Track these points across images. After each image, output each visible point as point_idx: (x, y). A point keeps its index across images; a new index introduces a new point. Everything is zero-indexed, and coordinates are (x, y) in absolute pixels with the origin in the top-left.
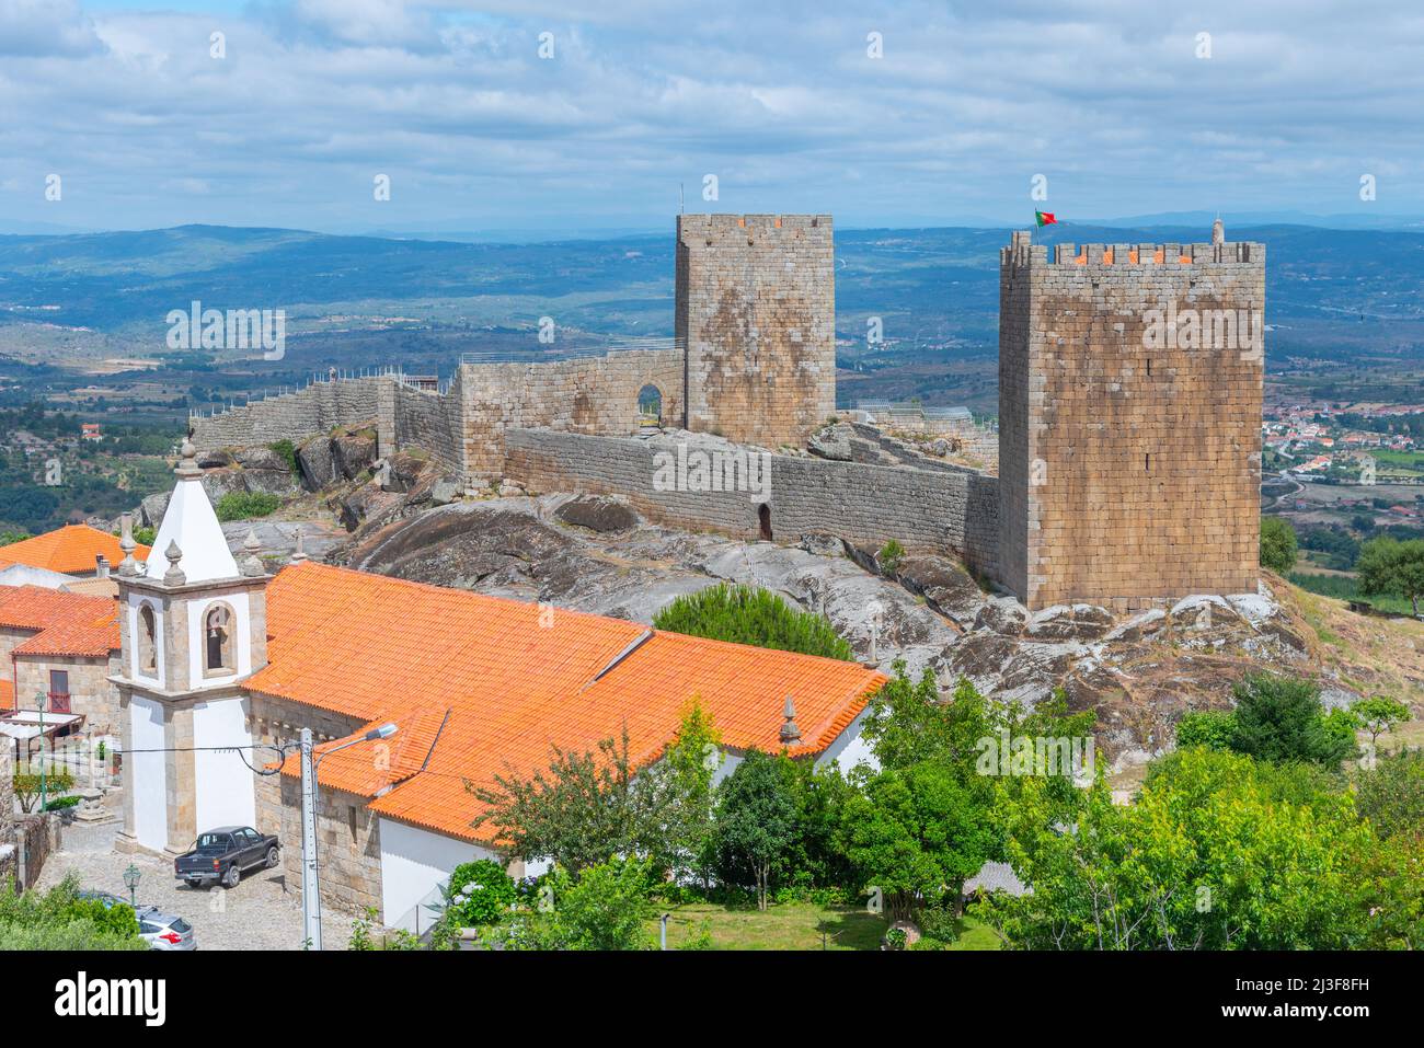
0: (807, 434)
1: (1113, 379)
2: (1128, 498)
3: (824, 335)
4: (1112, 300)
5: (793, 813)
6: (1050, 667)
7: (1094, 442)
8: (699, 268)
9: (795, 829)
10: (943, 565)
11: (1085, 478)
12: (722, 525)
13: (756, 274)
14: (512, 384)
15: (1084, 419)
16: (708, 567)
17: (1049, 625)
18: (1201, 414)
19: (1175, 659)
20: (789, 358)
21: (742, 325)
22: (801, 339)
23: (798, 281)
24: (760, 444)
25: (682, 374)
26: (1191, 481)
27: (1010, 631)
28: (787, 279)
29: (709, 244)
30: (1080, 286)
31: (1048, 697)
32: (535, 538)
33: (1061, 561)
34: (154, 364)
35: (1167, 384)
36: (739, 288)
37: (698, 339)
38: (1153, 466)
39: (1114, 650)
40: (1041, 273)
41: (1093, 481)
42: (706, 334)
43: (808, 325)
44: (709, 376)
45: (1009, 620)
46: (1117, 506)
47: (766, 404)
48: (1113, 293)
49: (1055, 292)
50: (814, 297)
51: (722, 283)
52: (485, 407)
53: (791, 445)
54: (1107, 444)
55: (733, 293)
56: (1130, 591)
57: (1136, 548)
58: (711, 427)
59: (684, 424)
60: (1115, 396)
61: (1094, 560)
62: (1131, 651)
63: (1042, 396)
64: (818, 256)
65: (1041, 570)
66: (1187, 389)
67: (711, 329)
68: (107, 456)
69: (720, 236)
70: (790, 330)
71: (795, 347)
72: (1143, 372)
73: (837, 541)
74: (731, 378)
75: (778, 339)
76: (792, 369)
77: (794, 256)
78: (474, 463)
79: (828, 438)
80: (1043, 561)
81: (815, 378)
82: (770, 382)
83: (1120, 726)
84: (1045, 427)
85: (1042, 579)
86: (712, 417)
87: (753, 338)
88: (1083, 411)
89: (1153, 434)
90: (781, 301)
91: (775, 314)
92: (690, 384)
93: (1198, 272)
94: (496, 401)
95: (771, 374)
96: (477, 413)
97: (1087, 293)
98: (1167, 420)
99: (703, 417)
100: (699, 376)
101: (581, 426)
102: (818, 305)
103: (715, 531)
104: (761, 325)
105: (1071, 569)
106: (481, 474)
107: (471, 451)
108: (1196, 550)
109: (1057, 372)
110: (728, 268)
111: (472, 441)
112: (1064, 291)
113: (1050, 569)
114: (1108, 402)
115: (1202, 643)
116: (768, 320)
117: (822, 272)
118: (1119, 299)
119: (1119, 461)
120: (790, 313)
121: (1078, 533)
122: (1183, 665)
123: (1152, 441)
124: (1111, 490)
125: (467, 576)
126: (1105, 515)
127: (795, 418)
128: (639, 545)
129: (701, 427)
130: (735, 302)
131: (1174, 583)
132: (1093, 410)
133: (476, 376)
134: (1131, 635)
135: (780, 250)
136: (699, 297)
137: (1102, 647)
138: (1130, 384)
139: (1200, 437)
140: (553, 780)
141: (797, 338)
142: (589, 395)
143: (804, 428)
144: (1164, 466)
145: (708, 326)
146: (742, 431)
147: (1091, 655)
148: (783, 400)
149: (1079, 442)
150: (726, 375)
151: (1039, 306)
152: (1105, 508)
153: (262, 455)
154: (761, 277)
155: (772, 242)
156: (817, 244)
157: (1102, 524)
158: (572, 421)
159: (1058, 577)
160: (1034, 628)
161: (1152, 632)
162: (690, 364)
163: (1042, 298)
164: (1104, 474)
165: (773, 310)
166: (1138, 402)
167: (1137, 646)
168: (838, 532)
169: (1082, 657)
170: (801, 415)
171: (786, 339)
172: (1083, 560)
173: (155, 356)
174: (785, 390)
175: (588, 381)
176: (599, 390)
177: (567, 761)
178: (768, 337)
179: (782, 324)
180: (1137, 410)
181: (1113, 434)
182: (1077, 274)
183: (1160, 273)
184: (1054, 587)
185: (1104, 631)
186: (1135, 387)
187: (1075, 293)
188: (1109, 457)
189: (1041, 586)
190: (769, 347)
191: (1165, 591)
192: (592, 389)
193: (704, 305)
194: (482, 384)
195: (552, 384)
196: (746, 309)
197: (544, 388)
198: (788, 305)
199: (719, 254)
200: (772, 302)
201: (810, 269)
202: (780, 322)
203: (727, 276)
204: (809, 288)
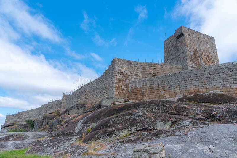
8: (187, 41)
13: (201, 46)
14: (131, 67)
21: (199, 60)
23: (210, 51)
28: (208, 50)
29: (189, 35)
36: (197, 49)
42: (191, 60)
50: (214, 57)
51: (193, 47)
52: (122, 73)
55: (196, 50)
67: (193, 59)
69: (191, 34)
70: (211, 64)
77: (208, 45)
78: (118, 93)
94: (126, 72)
96: (120, 75)
104: (204, 61)
106: (120, 98)
107: (117, 89)
120: (210, 60)
130: (197, 53)
133: (119, 62)
135: (205, 42)
136: (188, 49)
145: (191, 57)
154: (202, 48)
155: (203, 40)
165: (206, 58)
175: (157, 70)
176: (159, 74)
178: (206, 65)
192: (157, 73)
193: (190, 52)
194: (122, 66)
195: (145, 69)
196: (200, 55)
197: (142, 70)
198: (209, 57)
199: (192, 39)
200: (206, 55)
201: (212, 49)
202: (208, 61)
203: (195, 45)
204: (213, 54)
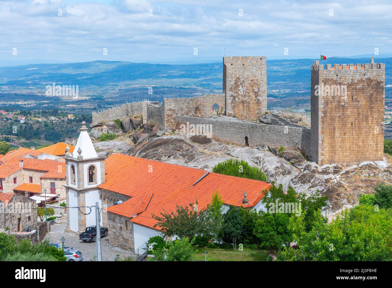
0: (259, 117)
1: (342, 101)
2: (347, 134)
3: (264, 90)
4: (342, 79)
5: (243, 224)
6: (324, 181)
7: (337, 119)
8: (229, 72)
9: (243, 228)
10: (295, 153)
11: (334, 129)
12: (235, 142)
13: (245, 73)
14: (178, 104)
15: (334, 113)
16: (231, 154)
17: (324, 170)
18: (367, 111)
19: (360, 179)
20: (254, 96)
21: (241, 87)
22: (257, 91)
23: (257, 75)
24: (246, 120)
25: (225, 100)
26: (364, 130)
27: (314, 171)
28: (253, 74)
29: (232, 65)
30: (333, 76)
31: (324, 190)
32: (184, 146)
33: (328, 152)
34: (88, 98)
35: (358, 103)
36: (240, 77)
37: (229, 91)
38: (353, 125)
39: (342, 177)
40: (322, 72)
41: (337, 130)
42: (231, 89)
43: (259, 87)
44: (232, 101)
45: (313, 168)
46: (344, 137)
47: (248, 109)
48: (342, 77)
49: (326, 77)
50: (261, 79)
51: (236, 76)
52: (171, 110)
53: (255, 120)
54: (340, 119)
55: (239, 78)
56: (347, 160)
57: (349, 148)
58: (233, 115)
59: (225, 114)
60: (343, 106)
61: (337, 152)
62: (347, 177)
63: (322, 106)
64: (262, 68)
65: (322, 154)
66: (363, 104)
67: (232, 88)
68: (75, 123)
69: (235, 62)
70: (254, 88)
71: (256, 93)
72: (351, 99)
73: (266, 146)
75: (251, 91)
76: (255, 99)
77: (255, 68)
78: (168, 125)
79: (265, 118)
80: (323, 152)
81: (261, 101)
82: (249, 103)
83: (344, 198)
84: (323, 115)
85: (323, 157)
86: (233, 112)
87: (244, 90)
88: (334, 110)
89: (353, 117)
90: (252, 80)
91: (250, 84)
92: (227, 103)
93: (366, 72)
94: (174, 108)
95: (249, 100)
96: (169, 112)
97: (335, 78)
98: (357, 113)
99: (230, 112)
100: (229, 101)
101: (197, 115)
102: (262, 81)
103: (233, 144)
104: (246, 87)
105: (331, 154)
106: (170, 128)
107: (167, 122)
108: (366, 149)
109: (327, 100)
110: (237, 71)
111: (167, 119)
112: (329, 77)
113: (325, 154)
114: (341, 108)
115: (367, 175)
117: (263, 72)
118: (344, 79)
119: (344, 125)
120: (254, 84)
121: (333, 144)
122: (362, 181)
123: (353, 119)
124: (342, 132)
125: (165, 156)
126: (340, 139)
128: (212, 148)
129: (230, 115)
130: (239, 81)
131: (360, 158)
132: (337, 110)
133: (168, 101)
134: (347, 172)
135: (252, 66)
136: (229, 79)
137: (339, 176)
138: (347, 103)
139: (367, 117)
140: (177, 214)
141: (256, 90)
142: (199, 107)
143: (258, 115)
144: (357, 125)
145: (232, 87)
146: (241, 116)
147: (336, 178)
148: (252, 108)
149: (333, 119)
150: (237, 101)
151: (321, 81)
152: (340, 137)
153: (112, 123)
154: (246, 74)
155: (249, 64)
156: (262, 64)
157: (339, 142)
158: (195, 114)
159: (327, 157)
160: (320, 170)
161: (353, 172)
162: (227, 98)
163: (322, 79)
164: (340, 128)
166: (349, 108)
167: (349, 175)
168: (267, 144)
169: (333, 179)
170: (257, 111)
171: (253, 91)
172: (334, 152)
173: (88, 96)
174: (253, 105)
175: (199, 103)
176: (202, 105)
177: (180, 209)
178: (248, 90)
179: (252, 87)
180: (349, 110)
181: (342, 117)
182: (332, 72)
183: (355, 72)
184: (326, 159)
185: (340, 171)
186: (349, 104)
187: (331, 78)
188: (341, 123)
189: (322, 159)
190: (248, 93)
191: (357, 160)
192: (200, 105)
193: (231, 82)
194: (170, 104)
195: (189, 104)
196: (242, 82)
197: (187, 105)
198: (254, 81)
199: (235, 68)
200: (249, 80)
201: (260, 71)
202: (251, 86)
203: (237, 73)
204: (259, 77)
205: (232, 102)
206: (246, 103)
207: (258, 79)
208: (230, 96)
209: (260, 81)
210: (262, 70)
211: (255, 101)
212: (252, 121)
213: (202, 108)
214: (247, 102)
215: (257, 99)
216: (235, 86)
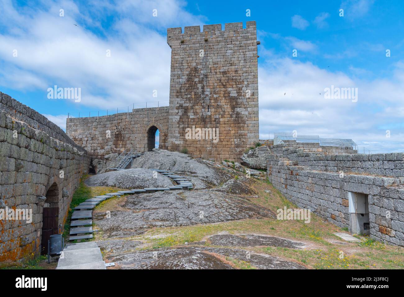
0: (240, 153)
3: (251, 92)
13: (209, 58)
14: (88, 128)
20: (229, 106)
21: (200, 88)
22: (236, 95)
23: (235, 60)
24: (210, 159)
28: (228, 60)
29: (182, 42)
36: (199, 67)
37: (175, 97)
42: (179, 94)
43: (240, 86)
44: (180, 118)
50: (244, 69)
51: (189, 64)
53: (230, 160)
55: (196, 70)
58: (181, 149)
64: (247, 45)
67: (182, 91)
69: (188, 38)
70: (230, 89)
71: (232, 99)
74: (194, 119)
75: (222, 96)
76: (231, 113)
77: (232, 46)
79: (253, 155)
81: (245, 118)
86: (182, 142)
87: (207, 95)
90: (224, 73)
91: (220, 80)
92: (170, 123)
94: (80, 137)
95: (217, 116)
99: (177, 143)
100: (175, 119)
101: (118, 149)
102: (247, 74)
104: (211, 87)
110: (193, 56)
116: (216, 84)
120: (229, 80)
127: (233, 143)
129: (175, 148)
135: (223, 43)
141: (234, 94)
142: (122, 132)
143: (238, 150)
145: (180, 89)
146: (200, 151)
148: (225, 132)
150: (191, 117)
154: (212, 59)
155: (219, 39)
156: (246, 38)
158: (114, 146)
162: (170, 111)
165: (219, 78)
170: (237, 141)
171: (227, 95)
174: (226, 125)
175: (122, 125)
176: (127, 130)
178: (216, 94)
179: (225, 86)
190: (216, 100)
192: (124, 129)
194: (75, 128)
195: (105, 127)
196: (203, 78)
197: (102, 129)
198: (228, 75)
199: (188, 49)
200: (219, 73)
201: (242, 53)
202: (223, 85)
203: (193, 60)
204: (241, 64)
205: (181, 121)
206: (211, 121)
207: (238, 69)
208: (178, 108)
209: (241, 74)
210: (247, 50)
211: (231, 117)
212: (222, 163)
213: (127, 136)
214: (213, 119)
215: (235, 112)
216: (188, 85)
